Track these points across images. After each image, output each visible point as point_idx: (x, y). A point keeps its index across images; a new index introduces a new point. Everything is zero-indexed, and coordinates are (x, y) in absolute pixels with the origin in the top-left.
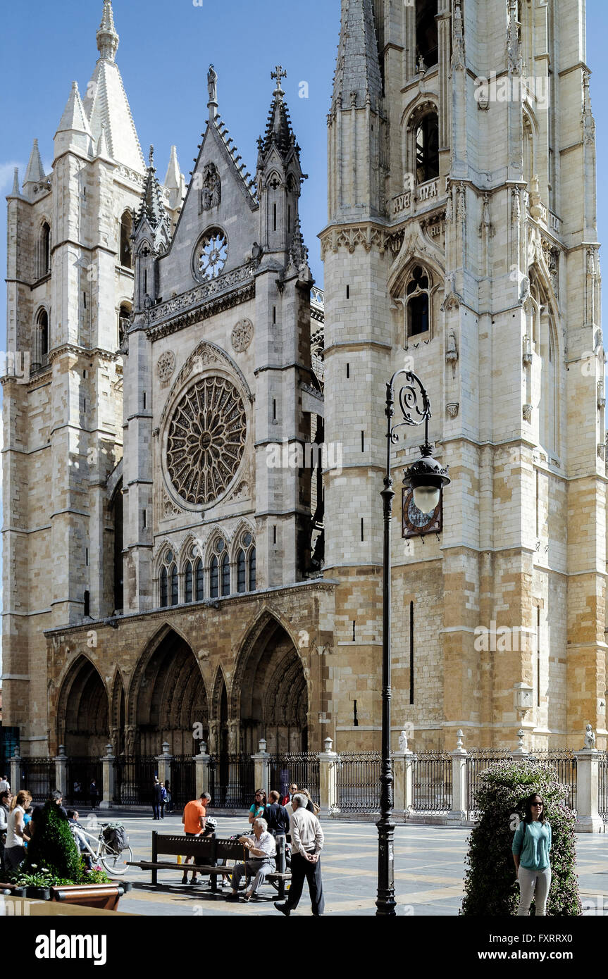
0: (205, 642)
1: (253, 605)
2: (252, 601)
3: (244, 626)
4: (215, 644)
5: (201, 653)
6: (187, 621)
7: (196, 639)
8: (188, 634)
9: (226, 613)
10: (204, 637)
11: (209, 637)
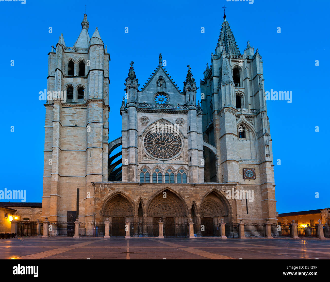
0: (187, 194)
1: (209, 187)
2: (209, 185)
3: (205, 191)
4: (192, 195)
5: (186, 197)
6: (179, 188)
7: (183, 193)
8: (179, 191)
9: (197, 187)
10: (187, 193)
11: (189, 193)
